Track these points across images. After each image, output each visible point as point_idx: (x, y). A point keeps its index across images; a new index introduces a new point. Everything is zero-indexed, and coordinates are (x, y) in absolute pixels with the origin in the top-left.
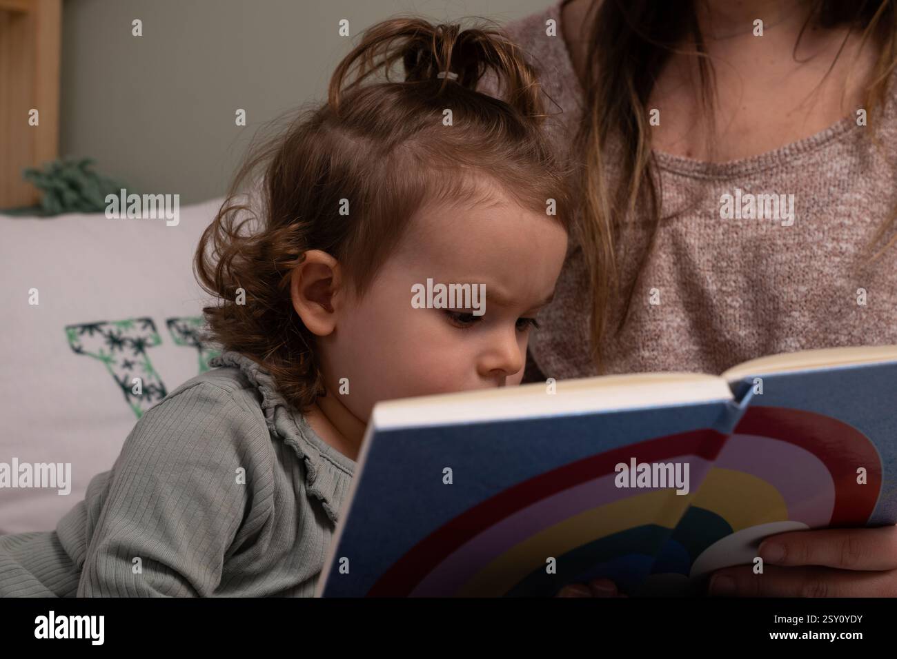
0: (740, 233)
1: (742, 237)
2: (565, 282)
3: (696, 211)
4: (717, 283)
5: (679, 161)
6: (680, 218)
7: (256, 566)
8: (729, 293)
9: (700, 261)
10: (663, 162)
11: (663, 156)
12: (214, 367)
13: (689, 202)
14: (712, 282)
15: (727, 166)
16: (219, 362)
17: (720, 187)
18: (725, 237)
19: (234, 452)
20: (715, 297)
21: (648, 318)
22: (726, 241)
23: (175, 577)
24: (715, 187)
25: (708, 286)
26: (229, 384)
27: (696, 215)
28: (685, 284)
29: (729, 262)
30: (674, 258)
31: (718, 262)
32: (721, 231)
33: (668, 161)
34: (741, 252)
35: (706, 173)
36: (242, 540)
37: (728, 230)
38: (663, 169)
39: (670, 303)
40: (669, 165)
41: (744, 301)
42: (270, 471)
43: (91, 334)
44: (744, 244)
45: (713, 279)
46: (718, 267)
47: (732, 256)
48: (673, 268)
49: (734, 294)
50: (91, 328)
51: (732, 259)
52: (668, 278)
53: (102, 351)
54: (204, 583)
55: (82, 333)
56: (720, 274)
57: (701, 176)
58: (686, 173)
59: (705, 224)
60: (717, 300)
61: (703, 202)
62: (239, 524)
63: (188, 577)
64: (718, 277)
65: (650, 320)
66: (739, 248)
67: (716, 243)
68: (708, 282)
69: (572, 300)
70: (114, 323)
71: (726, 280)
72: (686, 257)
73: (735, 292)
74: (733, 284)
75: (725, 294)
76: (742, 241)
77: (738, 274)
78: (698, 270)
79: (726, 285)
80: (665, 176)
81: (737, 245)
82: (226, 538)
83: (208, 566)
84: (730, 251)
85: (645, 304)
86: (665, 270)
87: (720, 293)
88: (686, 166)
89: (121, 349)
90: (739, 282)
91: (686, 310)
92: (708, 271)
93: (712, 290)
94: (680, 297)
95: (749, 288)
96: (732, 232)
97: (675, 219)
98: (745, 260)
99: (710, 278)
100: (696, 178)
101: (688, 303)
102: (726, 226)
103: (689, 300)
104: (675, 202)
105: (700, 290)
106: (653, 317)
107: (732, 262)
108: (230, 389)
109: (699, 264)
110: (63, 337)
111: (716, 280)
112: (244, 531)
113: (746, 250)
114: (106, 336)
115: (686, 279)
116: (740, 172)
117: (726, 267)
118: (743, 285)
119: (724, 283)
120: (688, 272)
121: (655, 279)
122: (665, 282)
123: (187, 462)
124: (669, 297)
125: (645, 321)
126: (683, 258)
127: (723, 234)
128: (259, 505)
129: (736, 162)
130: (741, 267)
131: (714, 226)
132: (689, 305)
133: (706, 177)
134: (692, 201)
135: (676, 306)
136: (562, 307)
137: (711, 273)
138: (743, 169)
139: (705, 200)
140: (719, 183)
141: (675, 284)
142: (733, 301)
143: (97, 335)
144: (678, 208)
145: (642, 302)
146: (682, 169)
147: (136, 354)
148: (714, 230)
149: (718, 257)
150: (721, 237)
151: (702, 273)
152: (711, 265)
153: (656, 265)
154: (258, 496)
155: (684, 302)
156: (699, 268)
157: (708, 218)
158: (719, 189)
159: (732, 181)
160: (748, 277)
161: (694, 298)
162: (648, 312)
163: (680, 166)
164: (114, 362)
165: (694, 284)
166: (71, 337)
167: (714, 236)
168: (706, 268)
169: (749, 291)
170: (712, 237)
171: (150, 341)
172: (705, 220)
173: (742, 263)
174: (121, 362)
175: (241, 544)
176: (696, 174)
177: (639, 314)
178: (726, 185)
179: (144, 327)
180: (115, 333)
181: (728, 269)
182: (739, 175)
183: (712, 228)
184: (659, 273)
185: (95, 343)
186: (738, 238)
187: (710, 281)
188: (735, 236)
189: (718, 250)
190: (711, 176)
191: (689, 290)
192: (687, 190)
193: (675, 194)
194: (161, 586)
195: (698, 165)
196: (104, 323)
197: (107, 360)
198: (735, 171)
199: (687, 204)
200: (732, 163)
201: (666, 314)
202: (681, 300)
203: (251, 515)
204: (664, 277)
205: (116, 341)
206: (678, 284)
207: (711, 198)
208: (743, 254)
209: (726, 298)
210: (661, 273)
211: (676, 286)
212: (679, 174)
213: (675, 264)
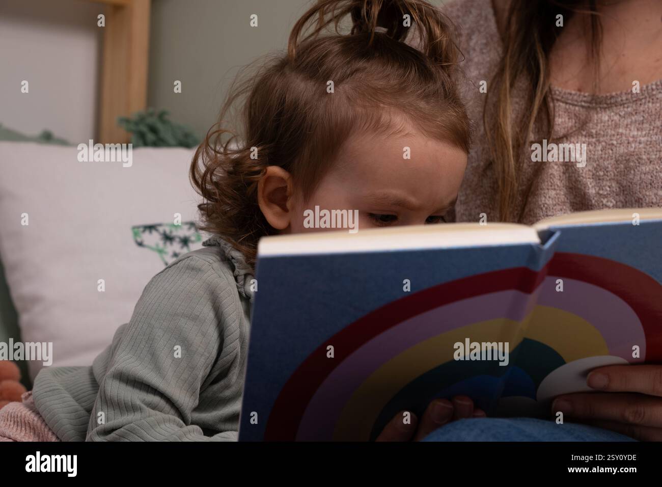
0: (614, 150)
1: (616, 153)
2: (482, 187)
3: (582, 132)
4: (596, 187)
5: (571, 94)
6: (569, 138)
7: (228, 393)
8: (604, 195)
9: (583, 171)
10: (559, 95)
11: (558, 90)
12: (205, 246)
13: (577, 125)
14: (592, 187)
15: (607, 97)
16: (208, 243)
17: (601, 113)
18: (603, 153)
19: (211, 307)
20: (593, 199)
21: (541, 214)
22: (603, 156)
23: (162, 398)
24: (597, 113)
25: (588, 190)
26: (211, 257)
27: (582, 135)
28: (571, 188)
29: (605, 172)
30: (563, 169)
31: (597, 171)
32: (599, 148)
33: (561, 95)
34: (615, 164)
35: (590, 103)
36: (216, 373)
37: (606, 147)
38: (558, 100)
39: (559, 203)
40: (562, 97)
41: (617, 202)
42: (237, 322)
43: (151, 232)
44: (617, 157)
45: (593, 184)
46: (597, 175)
47: (608, 168)
48: (563, 176)
49: (609, 196)
50: (151, 228)
51: (607, 170)
52: (558, 184)
53: (157, 245)
54: (184, 403)
55: (144, 231)
56: (598, 181)
57: (586, 105)
58: (576, 103)
59: (589, 142)
60: (596, 201)
61: (588, 125)
62: (213, 361)
63: (171, 398)
64: (596, 183)
65: (543, 216)
66: (613, 162)
67: (596, 157)
68: (588, 187)
69: (487, 201)
70: (167, 225)
71: (602, 185)
72: (573, 168)
73: (610, 194)
74: (608, 189)
75: (602, 196)
76: (616, 156)
77: (612, 181)
78: (581, 178)
79: (603, 190)
80: (559, 106)
81: (611, 159)
82: (202, 370)
83: (187, 391)
84: (606, 163)
85: (540, 203)
86: (557, 178)
87: (598, 196)
88: (575, 97)
89: (171, 244)
90: (613, 187)
91: (573, 208)
92: (589, 178)
93: (592, 192)
94: (567, 199)
95: (620, 191)
96: (609, 149)
97: (565, 139)
98: (617, 170)
99: (591, 184)
100: (583, 107)
101: (574, 203)
102: (604, 144)
103: (575, 201)
104: (566, 125)
105: (583, 193)
106: (546, 213)
107: (607, 172)
108: (211, 261)
109: (582, 173)
110: (130, 234)
111: (595, 186)
112: (218, 366)
113: (619, 162)
114: (161, 234)
115: (572, 184)
116: (616, 102)
117: (603, 176)
118: (616, 189)
119: (601, 188)
120: (574, 179)
121: (548, 184)
122: (556, 187)
123: (175, 314)
124: (558, 198)
125: (540, 216)
126: (570, 169)
127: (602, 151)
128: (228, 347)
129: (614, 94)
130: (614, 176)
131: (595, 144)
132: (575, 204)
133: (591, 106)
134: (579, 124)
135: (564, 205)
136: (479, 206)
137: (592, 180)
138: (619, 99)
139: (589, 123)
140: (601, 110)
141: (564, 189)
142: (608, 202)
143: (155, 233)
144: (568, 130)
145: (538, 201)
146: (572, 100)
147: (182, 247)
148: (595, 147)
149: (597, 168)
150: (600, 152)
151: (584, 180)
152: (591, 174)
153: (549, 174)
154: (227, 340)
155: (571, 202)
156: (583, 176)
157: (591, 137)
158: (600, 115)
159: (610, 109)
160: (620, 183)
161: (578, 199)
162: (542, 209)
163: (571, 97)
164: (166, 253)
165: (578, 189)
166: (136, 234)
167: (595, 152)
168: (588, 177)
169: (620, 194)
170: (593, 152)
171: (193, 238)
172: (589, 139)
173: (615, 172)
174: (171, 253)
175: (215, 376)
176: (583, 104)
177: (535, 211)
178: (605, 111)
179: (190, 229)
180: (168, 232)
181: (604, 177)
182: (616, 104)
183: (593, 144)
184: (551, 180)
185: (153, 239)
186: (613, 153)
187: (590, 186)
188: (611, 152)
189: (597, 163)
190: (594, 105)
191: (574, 193)
192: (575, 115)
193: (567, 120)
194: (151, 404)
195: (585, 97)
196: (160, 225)
197: (161, 252)
198: (613, 101)
199: (575, 126)
200: (611, 95)
201: (556, 212)
202: (569, 201)
203: (223, 354)
204: (555, 183)
205: (168, 238)
206: (566, 188)
207: (594, 121)
208: (617, 166)
209: (602, 199)
210: (553, 180)
211: (565, 190)
212: (570, 104)
213: (564, 173)
